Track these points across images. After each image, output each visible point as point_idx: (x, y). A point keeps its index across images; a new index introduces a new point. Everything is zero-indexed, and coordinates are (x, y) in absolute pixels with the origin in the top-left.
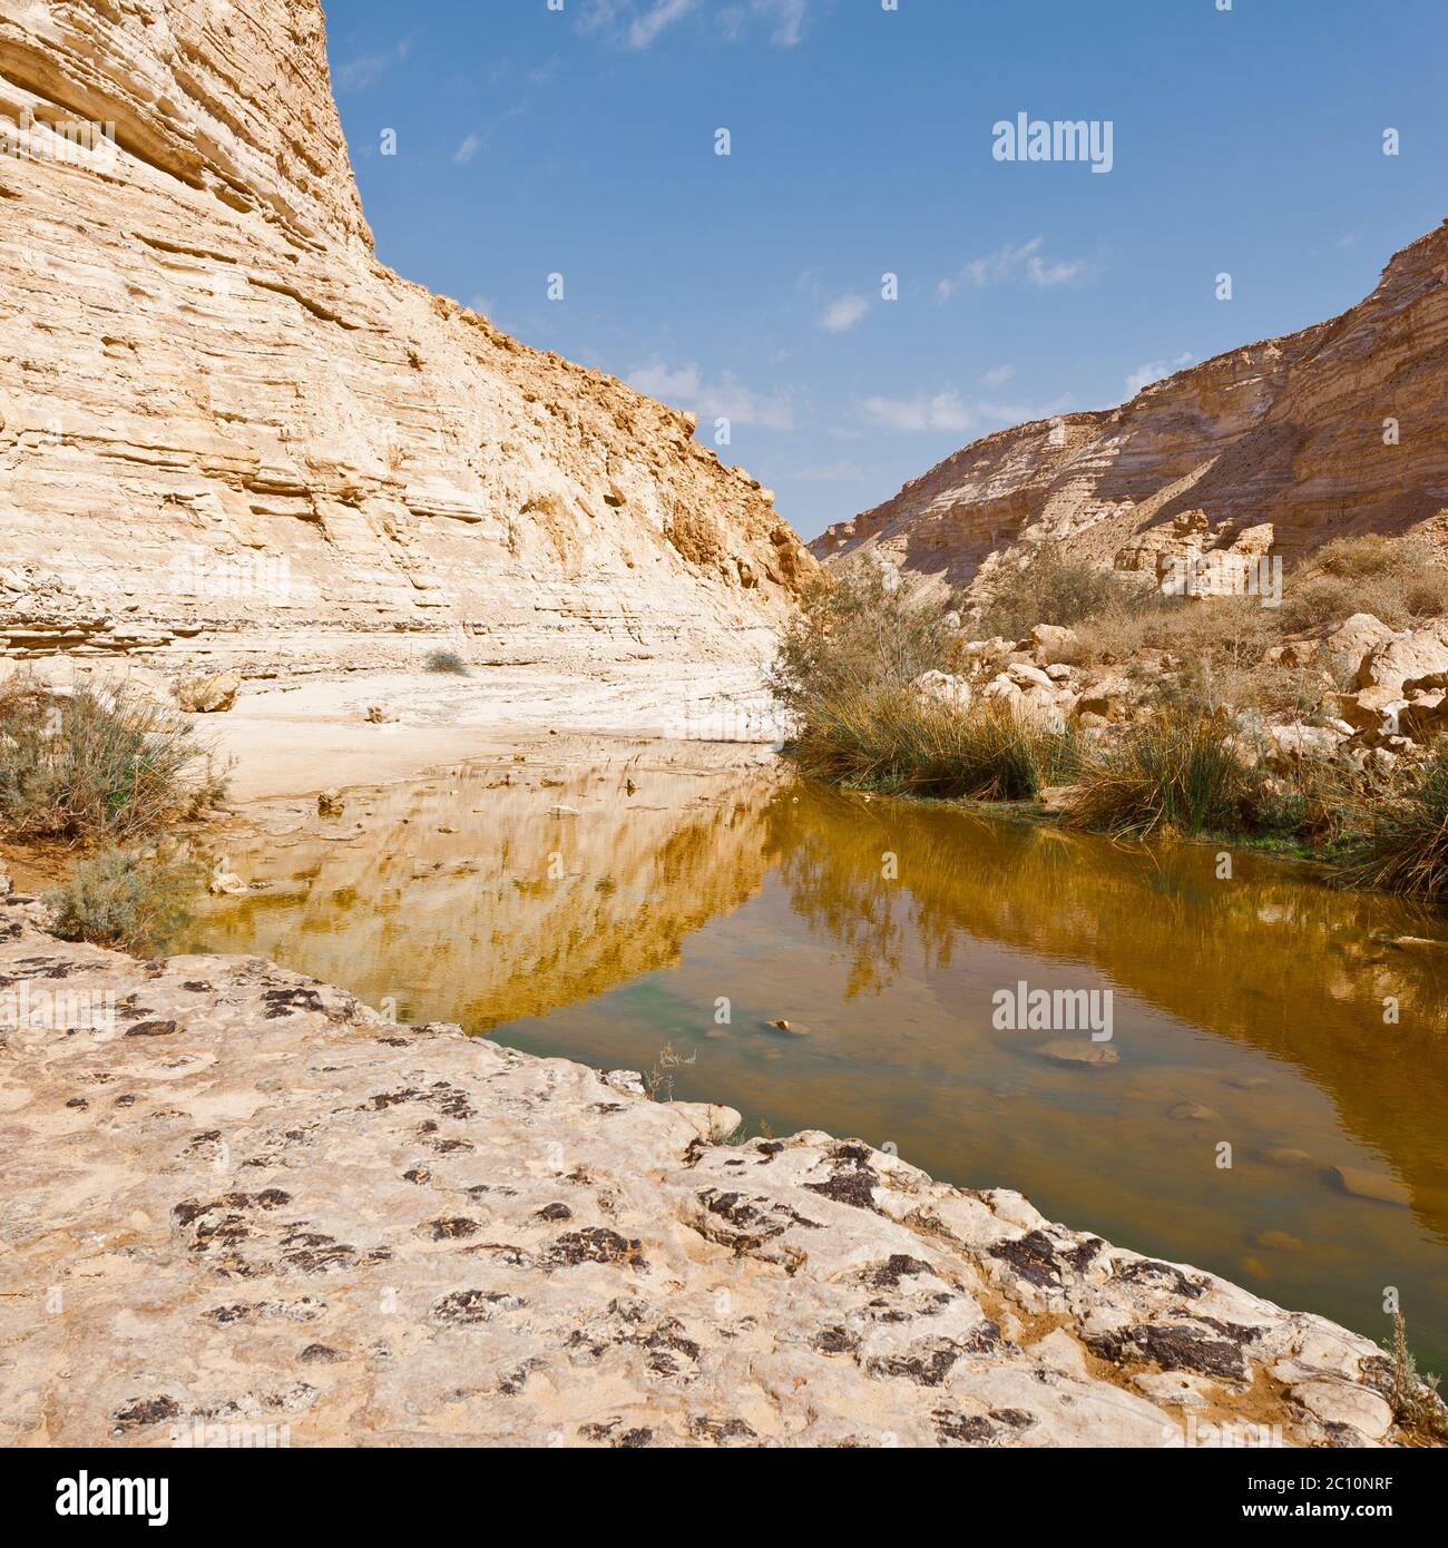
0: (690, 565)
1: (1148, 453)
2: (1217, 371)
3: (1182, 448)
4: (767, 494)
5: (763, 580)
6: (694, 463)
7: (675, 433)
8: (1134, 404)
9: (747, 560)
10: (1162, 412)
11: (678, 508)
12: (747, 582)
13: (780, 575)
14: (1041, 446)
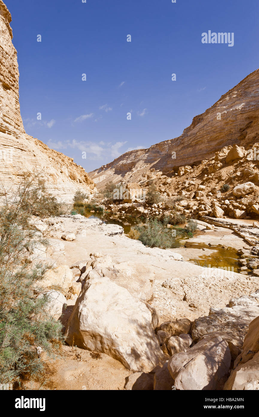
0: (72, 180)
1: (152, 157)
2: (161, 144)
3: (156, 156)
4: (84, 169)
5: (83, 182)
6: (73, 165)
7: (70, 161)
8: (150, 149)
9: (80, 179)
10: (154, 150)
11: (71, 173)
12: (80, 182)
13: (85, 181)
14: (136, 154)
